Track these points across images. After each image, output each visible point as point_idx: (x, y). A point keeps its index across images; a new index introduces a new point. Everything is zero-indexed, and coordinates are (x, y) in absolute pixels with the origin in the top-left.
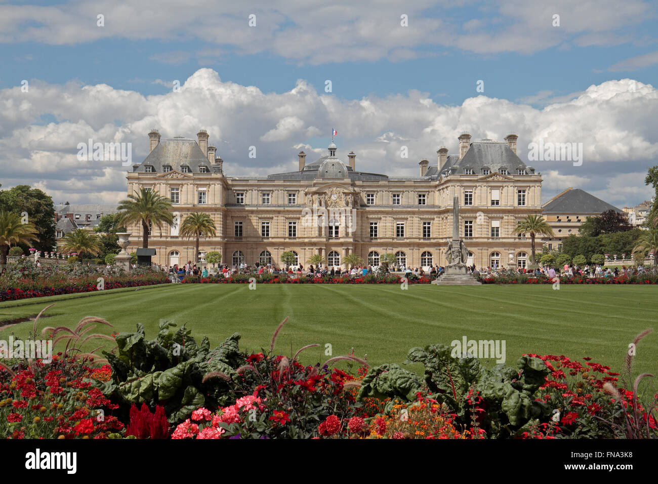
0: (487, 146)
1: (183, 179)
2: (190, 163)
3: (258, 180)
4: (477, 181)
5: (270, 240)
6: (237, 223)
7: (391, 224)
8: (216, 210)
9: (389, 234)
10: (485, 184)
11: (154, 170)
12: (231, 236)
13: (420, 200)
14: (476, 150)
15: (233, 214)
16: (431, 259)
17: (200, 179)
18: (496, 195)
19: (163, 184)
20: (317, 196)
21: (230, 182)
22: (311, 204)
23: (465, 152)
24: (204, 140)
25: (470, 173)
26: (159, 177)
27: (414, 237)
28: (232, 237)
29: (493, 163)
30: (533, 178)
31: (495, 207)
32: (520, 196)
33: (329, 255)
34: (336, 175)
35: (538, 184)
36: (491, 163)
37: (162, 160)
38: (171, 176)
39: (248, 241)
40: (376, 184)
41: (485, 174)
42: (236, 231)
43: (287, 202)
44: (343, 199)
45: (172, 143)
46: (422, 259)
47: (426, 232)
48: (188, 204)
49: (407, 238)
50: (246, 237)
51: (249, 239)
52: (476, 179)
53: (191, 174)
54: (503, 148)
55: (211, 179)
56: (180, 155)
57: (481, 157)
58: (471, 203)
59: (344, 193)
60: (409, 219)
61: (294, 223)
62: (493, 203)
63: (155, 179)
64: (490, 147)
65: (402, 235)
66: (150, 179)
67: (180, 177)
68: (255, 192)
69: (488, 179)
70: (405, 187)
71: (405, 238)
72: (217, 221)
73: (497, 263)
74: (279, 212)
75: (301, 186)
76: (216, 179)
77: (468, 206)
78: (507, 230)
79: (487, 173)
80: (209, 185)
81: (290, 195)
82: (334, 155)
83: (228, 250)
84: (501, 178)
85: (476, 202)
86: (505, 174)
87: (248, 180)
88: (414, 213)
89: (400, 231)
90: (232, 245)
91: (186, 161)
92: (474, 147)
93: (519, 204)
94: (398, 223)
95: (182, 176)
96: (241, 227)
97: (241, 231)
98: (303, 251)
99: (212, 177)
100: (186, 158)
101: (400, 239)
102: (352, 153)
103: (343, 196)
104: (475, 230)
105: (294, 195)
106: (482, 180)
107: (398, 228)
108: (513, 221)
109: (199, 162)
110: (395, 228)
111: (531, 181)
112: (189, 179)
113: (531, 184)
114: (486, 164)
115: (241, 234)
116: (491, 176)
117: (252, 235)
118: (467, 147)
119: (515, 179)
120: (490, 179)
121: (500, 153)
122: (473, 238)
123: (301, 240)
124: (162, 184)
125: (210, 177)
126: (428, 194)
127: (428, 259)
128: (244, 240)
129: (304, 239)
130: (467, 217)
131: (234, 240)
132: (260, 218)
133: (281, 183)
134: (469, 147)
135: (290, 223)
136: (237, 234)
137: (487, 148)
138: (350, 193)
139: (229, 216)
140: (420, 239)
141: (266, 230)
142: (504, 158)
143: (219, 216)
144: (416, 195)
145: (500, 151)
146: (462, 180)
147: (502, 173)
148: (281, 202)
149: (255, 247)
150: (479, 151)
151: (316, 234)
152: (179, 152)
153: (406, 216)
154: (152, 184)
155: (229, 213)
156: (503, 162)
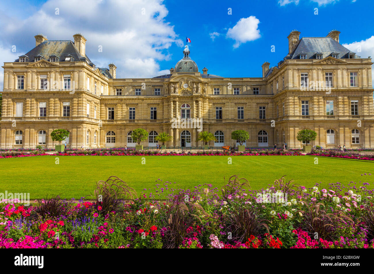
0: (315, 40)
1: (50, 67)
3: (132, 79)
5: (136, 122)
6: (110, 109)
7: (233, 109)
8: (78, 93)
9: (231, 116)
10: (320, 67)
12: (104, 119)
14: (306, 43)
15: (107, 102)
17: (65, 67)
19: (33, 72)
21: (111, 81)
24: (79, 41)
26: (31, 66)
27: (252, 118)
28: (106, 120)
30: (363, 62)
32: (351, 78)
34: (189, 70)
38: (40, 65)
41: (318, 58)
46: (259, 137)
47: (262, 115)
49: (247, 120)
50: (117, 120)
51: (119, 122)
52: (311, 63)
53: (57, 63)
54: (330, 42)
55: (74, 67)
56: (55, 51)
57: (311, 47)
60: (248, 104)
61: (155, 108)
69: (322, 63)
70: (243, 82)
71: (244, 120)
72: (80, 103)
76: (79, 67)
80: (73, 72)
81: (156, 90)
82: (187, 57)
84: (335, 62)
86: (337, 58)
87: (125, 79)
89: (240, 114)
91: (58, 55)
93: (352, 85)
95: (50, 65)
96: (113, 112)
97: (113, 115)
98: (162, 130)
99: (75, 65)
104: (310, 109)
105: (159, 90)
106: (317, 64)
107: (239, 111)
108: (346, 100)
110: (236, 112)
111: (362, 64)
112: (55, 66)
113: (363, 67)
115: (113, 118)
116: (325, 60)
117: (121, 119)
119: (348, 62)
120: (325, 63)
123: (160, 122)
126: (261, 88)
128: (115, 122)
130: (304, 97)
131: (107, 122)
132: (128, 105)
133: (149, 80)
135: (152, 109)
136: (110, 118)
140: (256, 120)
141: (132, 115)
142: (332, 48)
143: (80, 99)
144: (251, 88)
146: (298, 65)
149: (124, 128)
150: (309, 43)
151: (171, 116)
152: (55, 48)
153: (245, 101)
154: (24, 72)
155: (103, 101)
156: (332, 51)
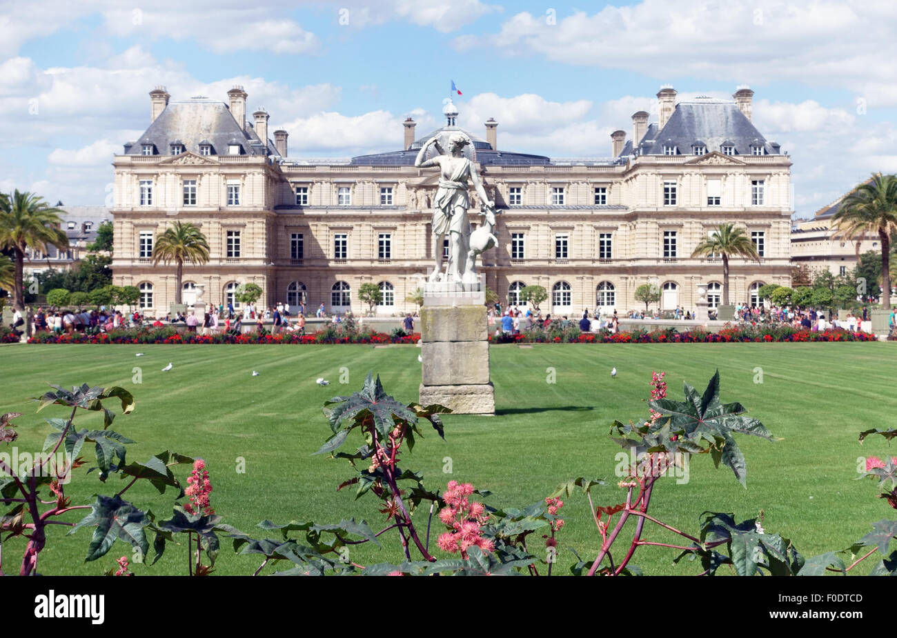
0: (703, 109)
1: (203, 166)
2: (215, 139)
3: (331, 167)
4: (683, 166)
5: (349, 264)
6: (294, 236)
7: (546, 237)
8: (255, 215)
9: (543, 254)
10: (697, 170)
11: (156, 152)
12: (284, 257)
13: (597, 197)
14: (684, 115)
15: (288, 223)
16: (613, 294)
17: (230, 166)
18: (714, 188)
19: (171, 174)
20: (422, 192)
21: (284, 170)
22: (414, 205)
23: (667, 118)
24: (240, 102)
25: (672, 153)
26: (164, 162)
27: (584, 257)
28: (286, 259)
29: (712, 136)
30: (777, 160)
31: (714, 208)
32: (754, 190)
35: (785, 170)
36: (708, 136)
37: (169, 134)
38: (183, 162)
39: (313, 266)
40: (523, 170)
41: (697, 153)
42: (294, 250)
43: (378, 202)
45: (186, 106)
46: (598, 294)
47: (605, 250)
48: (211, 207)
49: (573, 260)
50: (310, 260)
51: (313, 263)
52: (682, 162)
53: (215, 158)
54: (730, 112)
55: (248, 166)
56: (198, 128)
57: (691, 126)
58: (673, 202)
60: (576, 228)
61: (388, 236)
62: (710, 202)
63: (157, 166)
64: (708, 110)
65: (565, 255)
66: (149, 166)
67: (197, 162)
68: (326, 186)
69: (702, 163)
70: (572, 175)
71: (569, 260)
72: (258, 233)
73: (717, 300)
74: (363, 218)
75: (401, 175)
76: (256, 165)
77: (670, 208)
79: (701, 153)
80: (245, 174)
81: (383, 190)
82: (453, 124)
83: (279, 281)
84: (723, 161)
85: (683, 202)
86: (730, 153)
87: (314, 166)
88: (583, 218)
89: (561, 248)
90: (286, 272)
91: (208, 136)
92: (682, 110)
93: (754, 202)
94: (558, 235)
95: (201, 161)
96: (301, 243)
97: (301, 249)
98: (402, 281)
99: (250, 162)
100: (209, 131)
101: (562, 261)
102: (492, 120)
104: (680, 246)
105: (390, 191)
106: (693, 164)
107: (558, 243)
109: (230, 137)
110: (553, 243)
111: (773, 166)
112: (212, 165)
113: (773, 171)
114: (700, 137)
115: (301, 255)
116: (707, 158)
117: (319, 257)
118: (670, 109)
119: (747, 162)
120: (705, 162)
121: (724, 121)
122: (679, 259)
123: (398, 264)
124: (168, 174)
125: (245, 162)
126: (611, 188)
127: (608, 294)
128: (305, 263)
129: (402, 263)
130: (668, 226)
131: (289, 263)
132: (331, 228)
133: (369, 170)
134: (673, 110)
135: (381, 236)
136: (294, 255)
137: (703, 112)
139: (280, 226)
140: (593, 261)
141: (341, 249)
142: (731, 128)
144: (591, 188)
145: (724, 116)
146: (659, 165)
147: (726, 153)
148: (368, 202)
149: (325, 276)
150: (690, 116)
151: (423, 253)
152: (197, 122)
153: (570, 223)
154: (153, 174)
155: (282, 220)
156: (728, 135)
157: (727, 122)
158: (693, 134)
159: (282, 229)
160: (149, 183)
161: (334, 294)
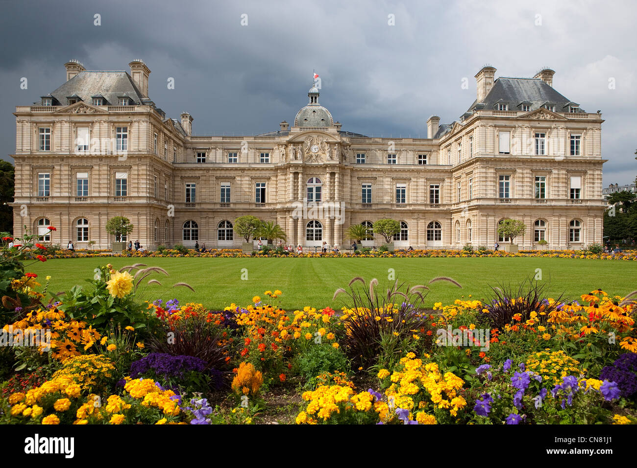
0: (518, 82)
1: (94, 115)
2: (111, 96)
3: (223, 137)
4: (517, 120)
5: (232, 207)
7: (389, 187)
8: (140, 158)
10: (527, 124)
12: (180, 202)
13: (420, 162)
14: (505, 86)
15: (184, 174)
16: (440, 231)
17: (118, 115)
19: (66, 122)
20: (291, 147)
22: (284, 159)
23: (489, 90)
24: (139, 72)
25: (505, 110)
27: (419, 203)
28: (183, 203)
30: (590, 118)
31: (541, 157)
32: (572, 142)
33: (308, 226)
34: (318, 124)
35: (597, 126)
38: (76, 112)
39: (203, 208)
41: (525, 110)
42: (188, 195)
44: (326, 152)
46: (428, 231)
49: (410, 205)
50: (200, 203)
51: (203, 206)
52: (514, 116)
53: (105, 108)
54: (539, 86)
55: (134, 114)
57: (513, 93)
59: (328, 143)
62: (538, 151)
63: (55, 115)
64: (522, 83)
65: (403, 201)
66: (47, 115)
67: (89, 111)
68: (219, 151)
69: (530, 118)
70: (402, 145)
71: (406, 205)
72: (143, 174)
74: (243, 170)
75: (277, 144)
76: (141, 114)
78: (556, 189)
79: (529, 111)
80: (132, 123)
82: (316, 102)
84: (548, 117)
86: (552, 111)
87: (211, 137)
89: (400, 195)
90: (182, 213)
91: (106, 94)
92: (502, 82)
93: (572, 153)
94: (398, 185)
95: (92, 111)
99: (136, 111)
103: (327, 147)
104: (512, 188)
105: (267, 155)
106: (523, 119)
107: (398, 191)
108: (564, 176)
110: (395, 191)
111: (588, 122)
112: (102, 113)
113: (589, 126)
116: (534, 114)
117: (207, 201)
118: (490, 84)
119: (568, 118)
120: (533, 117)
121: (537, 91)
122: (511, 199)
123: (272, 207)
124: (63, 122)
125: (132, 111)
126: (430, 155)
127: (436, 231)
129: (274, 205)
131: (184, 207)
132: (219, 179)
133: (252, 140)
134: (493, 84)
135: (258, 185)
136: (188, 199)
137: (518, 84)
138: (336, 143)
139: (178, 176)
140: (426, 205)
142: (544, 96)
143: (144, 167)
144: (416, 155)
145: (535, 87)
146: (496, 119)
149: (212, 216)
150: (510, 87)
151: (290, 196)
152: (100, 84)
153: (408, 175)
154: (50, 123)
155: (178, 172)
156: (543, 100)
157: (539, 91)
158: (516, 99)
159: (179, 179)
160: (48, 131)
161: (220, 231)
